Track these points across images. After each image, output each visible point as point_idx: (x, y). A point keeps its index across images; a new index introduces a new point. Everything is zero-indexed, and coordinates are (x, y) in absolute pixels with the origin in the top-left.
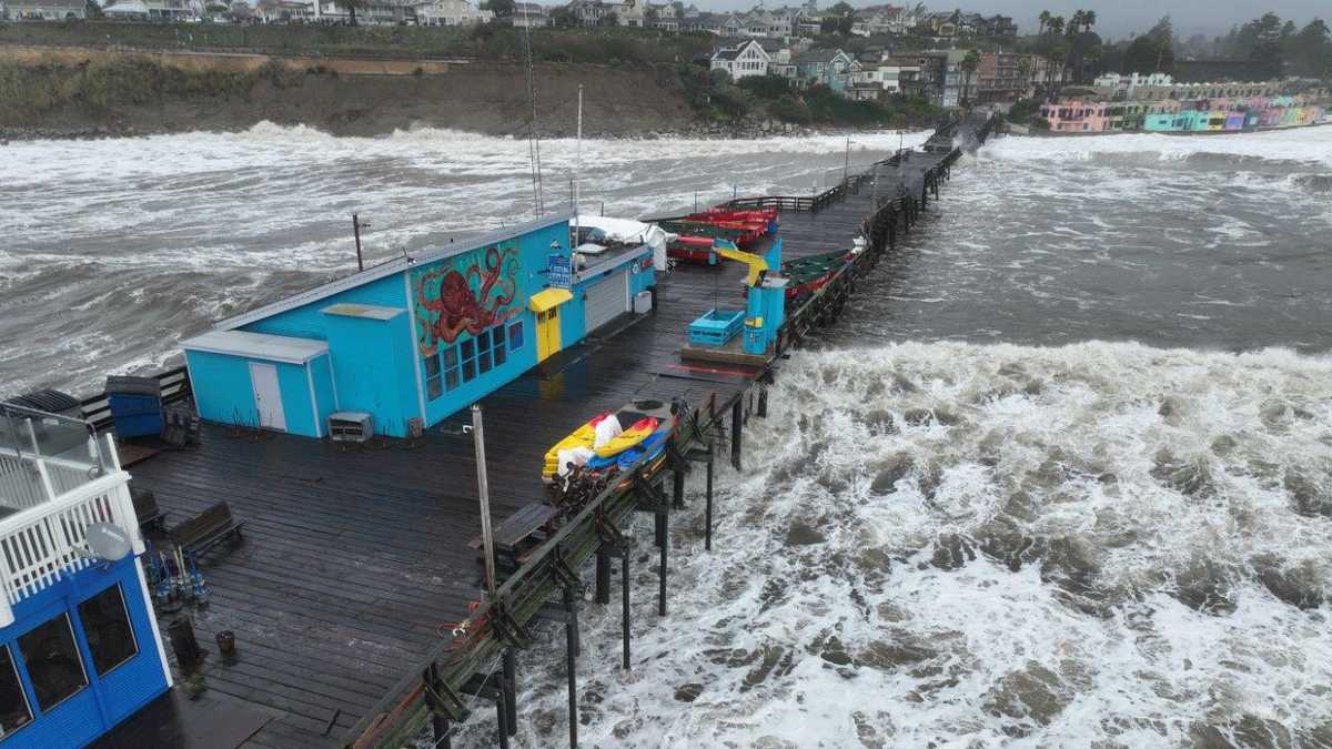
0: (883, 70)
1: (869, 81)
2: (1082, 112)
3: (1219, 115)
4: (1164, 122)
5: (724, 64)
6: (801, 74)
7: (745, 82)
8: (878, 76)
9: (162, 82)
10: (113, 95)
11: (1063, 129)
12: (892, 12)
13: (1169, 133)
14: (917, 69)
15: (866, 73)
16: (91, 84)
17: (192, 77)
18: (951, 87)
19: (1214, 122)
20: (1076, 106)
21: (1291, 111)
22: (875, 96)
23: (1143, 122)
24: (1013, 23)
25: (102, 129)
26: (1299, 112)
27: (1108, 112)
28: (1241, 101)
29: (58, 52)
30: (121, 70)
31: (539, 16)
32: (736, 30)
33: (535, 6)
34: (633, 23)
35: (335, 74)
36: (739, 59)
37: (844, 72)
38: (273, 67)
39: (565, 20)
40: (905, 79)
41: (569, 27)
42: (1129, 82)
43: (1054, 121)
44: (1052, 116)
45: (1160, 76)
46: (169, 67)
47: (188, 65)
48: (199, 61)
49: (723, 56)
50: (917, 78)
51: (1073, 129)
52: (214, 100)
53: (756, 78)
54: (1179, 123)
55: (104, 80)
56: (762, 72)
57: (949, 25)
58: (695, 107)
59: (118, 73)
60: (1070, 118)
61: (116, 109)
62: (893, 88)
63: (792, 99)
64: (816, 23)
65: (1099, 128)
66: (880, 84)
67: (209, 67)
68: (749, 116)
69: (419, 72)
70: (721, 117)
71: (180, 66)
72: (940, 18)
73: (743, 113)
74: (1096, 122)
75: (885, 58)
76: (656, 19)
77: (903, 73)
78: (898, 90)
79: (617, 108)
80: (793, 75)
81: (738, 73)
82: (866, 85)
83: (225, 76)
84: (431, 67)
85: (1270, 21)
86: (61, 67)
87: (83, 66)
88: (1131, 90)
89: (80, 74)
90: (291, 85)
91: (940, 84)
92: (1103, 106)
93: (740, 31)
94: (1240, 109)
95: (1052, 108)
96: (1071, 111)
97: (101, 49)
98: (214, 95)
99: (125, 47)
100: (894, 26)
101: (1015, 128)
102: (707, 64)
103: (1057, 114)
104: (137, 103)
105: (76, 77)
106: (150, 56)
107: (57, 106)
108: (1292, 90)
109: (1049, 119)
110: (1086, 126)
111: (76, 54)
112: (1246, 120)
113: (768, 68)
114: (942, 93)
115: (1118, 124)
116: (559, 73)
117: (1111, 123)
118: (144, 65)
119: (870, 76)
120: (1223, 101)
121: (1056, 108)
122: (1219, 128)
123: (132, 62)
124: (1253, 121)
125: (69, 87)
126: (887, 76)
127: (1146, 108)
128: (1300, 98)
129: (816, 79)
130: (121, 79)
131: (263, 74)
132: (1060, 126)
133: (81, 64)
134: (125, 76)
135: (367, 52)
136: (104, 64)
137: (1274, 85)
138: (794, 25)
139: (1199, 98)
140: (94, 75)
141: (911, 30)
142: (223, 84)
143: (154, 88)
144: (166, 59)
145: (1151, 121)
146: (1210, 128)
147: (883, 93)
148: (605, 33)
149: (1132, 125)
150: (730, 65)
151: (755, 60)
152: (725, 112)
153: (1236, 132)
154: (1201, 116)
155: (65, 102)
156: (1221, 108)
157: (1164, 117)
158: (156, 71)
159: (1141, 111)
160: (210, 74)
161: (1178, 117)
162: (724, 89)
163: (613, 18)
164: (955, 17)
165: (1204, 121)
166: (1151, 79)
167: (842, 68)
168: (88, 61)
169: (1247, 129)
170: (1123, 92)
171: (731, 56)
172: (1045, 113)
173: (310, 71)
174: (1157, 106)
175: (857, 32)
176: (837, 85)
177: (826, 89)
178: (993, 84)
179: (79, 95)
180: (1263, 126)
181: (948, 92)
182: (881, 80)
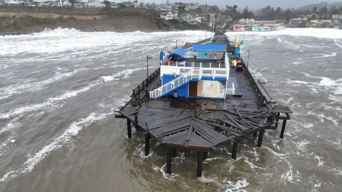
0: (197, 18)
1: (194, 20)
2: (240, 27)
3: (266, 28)
4: (256, 29)
5: (164, 17)
6: (180, 19)
7: (169, 21)
8: (196, 19)
9: (34, 21)
10: (22, 24)
11: (236, 31)
12: (192, 5)
13: (257, 31)
14: (204, 18)
15: (193, 19)
16: (16, 21)
17: (41, 20)
18: (211, 22)
19: (265, 29)
20: (238, 25)
21: (279, 27)
22: (196, 24)
23: (251, 29)
24: (218, 7)
25: (20, 32)
26: (280, 27)
27: (245, 27)
28: (269, 25)
29: (7, 14)
30: (24, 18)
31: (115, 5)
32: (160, 9)
33: (114, 3)
34: (138, 7)
35: (75, 19)
36: (167, 15)
37: (189, 18)
38: (61, 17)
39: (122, 6)
40: (202, 20)
41: (123, 8)
42: (246, 21)
43: (234, 29)
44: (234, 28)
45: (252, 19)
46: (35, 17)
47: (40, 16)
48: (42, 16)
49: (163, 15)
50: (204, 20)
51: (238, 30)
52: (47, 25)
53: (171, 20)
54: (259, 29)
55: (20, 20)
56: (172, 18)
57: (205, 8)
58: (159, 26)
59: (23, 19)
60: (237, 28)
61: (23, 27)
62: (200, 22)
63: (179, 24)
64: (177, 7)
65: (243, 30)
66: (197, 21)
67: (45, 17)
68: (170, 28)
69: (95, 18)
70: (164, 28)
71: (38, 17)
72: (203, 6)
73: (169, 27)
74: (243, 29)
75: (197, 15)
76: (143, 6)
77: (201, 19)
78: (201, 22)
79: (141, 27)
80: (178, 19)
81: (167, 19)
82: (194, 21)
83: (49, 19)
84: (98, 17)
85: (269, 7)
86: (9, 17)
87: (14, 17)
88: (247, 22)
89: (14, 19)
90: (65, 21)
91: (209, 21)
92: (244, 26)
93: (161, 9)
94: (270, 26)
95: (234, 26)
96: (238, 27)
97: (18, 13)
98: (47, 24)
99: (25, 13)
100: (193, 8)
101: (227, 30)
102: (160, 16)
103: (235, 27)
104: (28, 26)
105: (12, 20)
106: (30, 14)
107: (8, 27)
108: (278, 22)
109: (233, 28)
110: (241, 30)
111: (12, 14)
112: (271, 28)
113: (173, 18)
114: (209, 23)
115: (247, 29)
116: (128, 19)
117: (246, 29)
118: (29, 17)
119: (194, 19)
120: (266, 25)
121: (235, 26)
122: (266, 30)
123: (26, 16)
124: (272, 29)
125: (11, 22)
126: (198, 19)
127: (252, 26)
128: (280, 24)
129: (183, 20)
130: (24, 20)
131: (58, 19)
132: (236, 30)
133: (13, 17)
134: (25, 19)
135: (81, 14)
136: (19, 17)
137: (274, 21)
138: (172, 7)
139: (261, 24)
140: (17, 19)
141: (197, 9)
142: (49, 21)
143: (32, 22)
144: (34, 15)
145: (253, 29)
146: (264, 30)
147: (198, 23)
148: (132, 9)
149: (249, 30)
150: (165, 17)
151: (170, 16)
152: (165, 27)
153: (270, 31)
154: (263, 28)
155: (10, 26)
156: (265, 26)
157: (256, 28)
158: (32, 18)
159: (251, 27)
160: (45, 19)
161: (258, 28)
162: (165, 22)
163: (133, 6)
164: (206, 6)
165: (263, 29)
166: (251, 20)
167: (189, 17)
168: (15, 16)
169: (271, 30)
170: (245, 23)
171: (165, 15)
172: (233, 27)
173: (70, 18)
174: (254, 26)
175: (186, 9)
176: (188, 21)
177: (186, 22)
178: (219, 21)
179: (14, 24)
180: (274, 30)
181: (210, 23)
182: (197, 20)
